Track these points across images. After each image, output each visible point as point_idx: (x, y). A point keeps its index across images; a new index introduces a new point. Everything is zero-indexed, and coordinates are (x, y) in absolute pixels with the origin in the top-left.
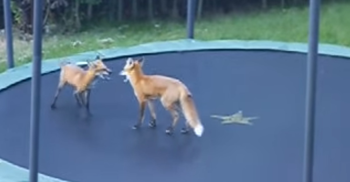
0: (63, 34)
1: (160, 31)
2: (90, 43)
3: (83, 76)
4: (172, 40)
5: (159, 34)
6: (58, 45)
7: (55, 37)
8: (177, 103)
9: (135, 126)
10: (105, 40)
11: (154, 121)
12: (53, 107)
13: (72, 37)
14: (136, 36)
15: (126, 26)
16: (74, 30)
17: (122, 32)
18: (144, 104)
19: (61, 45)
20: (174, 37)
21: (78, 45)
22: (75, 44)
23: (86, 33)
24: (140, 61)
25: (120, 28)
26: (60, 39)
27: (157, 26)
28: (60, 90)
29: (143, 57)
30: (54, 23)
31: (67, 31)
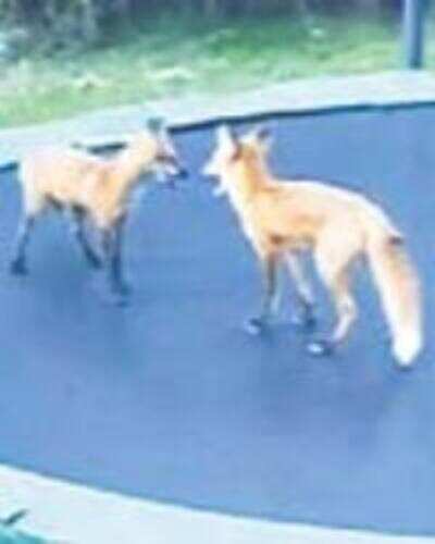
0: (49, 55)
1: (325, 48)
2: (122, 81)
3: (104, 178)
4: (360, 72)
5: (323, 57)
6: (31, 89)
7: (24, 65)
8: (362, 258)
9: (255, 322)
10: (168, 73)
11: (308, 307)
12: (19, 267)
13: (71, 66)
14: (259, 63)
15: (229, 33)
16: (77, 44)
17: (217, 49)
18: (273, 261)
19: (42, 90)
20: (365, 63)
21: (89, 87)
22: (80, 83)
23: (113, 53)
24: (263, 135)
25: (212, 38)
26: (37, 71)
27: (317, 32)
28: (31, 222)
29: (273, 124)
30: (18, 23)
31: (59, 46)
